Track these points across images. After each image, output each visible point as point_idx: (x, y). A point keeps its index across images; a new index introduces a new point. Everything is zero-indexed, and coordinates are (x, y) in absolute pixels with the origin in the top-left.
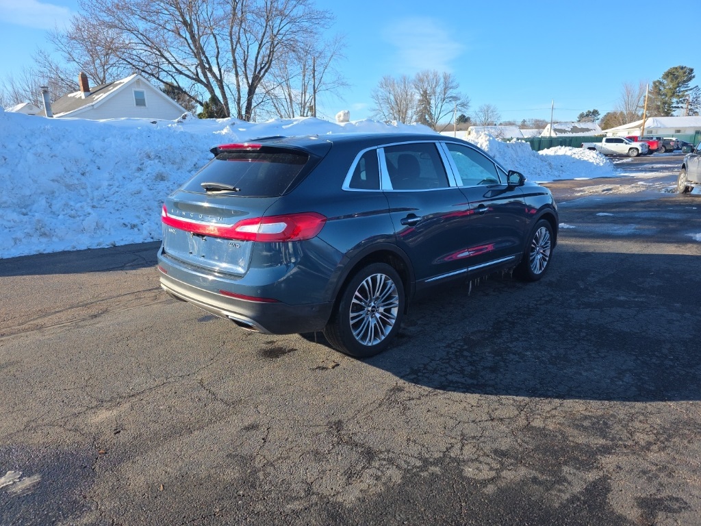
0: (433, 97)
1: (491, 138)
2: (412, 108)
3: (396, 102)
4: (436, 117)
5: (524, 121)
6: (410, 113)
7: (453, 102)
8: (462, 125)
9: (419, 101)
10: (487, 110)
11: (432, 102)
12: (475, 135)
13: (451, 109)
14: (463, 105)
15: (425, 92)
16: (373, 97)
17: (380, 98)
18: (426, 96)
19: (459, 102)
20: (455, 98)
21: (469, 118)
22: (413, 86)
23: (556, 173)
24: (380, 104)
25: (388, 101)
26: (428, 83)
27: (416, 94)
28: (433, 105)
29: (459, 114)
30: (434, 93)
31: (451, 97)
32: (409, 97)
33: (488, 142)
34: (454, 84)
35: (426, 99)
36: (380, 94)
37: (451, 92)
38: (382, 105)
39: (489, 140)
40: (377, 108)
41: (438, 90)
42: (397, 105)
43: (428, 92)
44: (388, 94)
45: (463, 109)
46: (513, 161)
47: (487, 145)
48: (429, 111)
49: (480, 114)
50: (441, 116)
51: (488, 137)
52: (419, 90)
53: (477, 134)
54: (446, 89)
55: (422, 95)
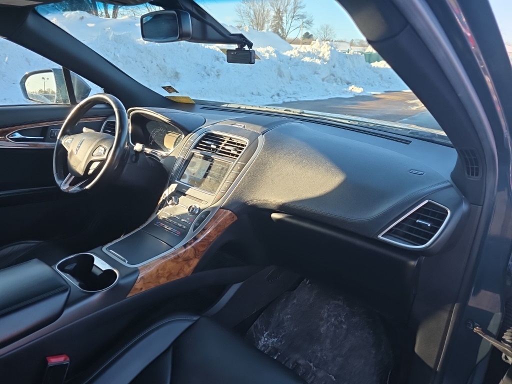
0: (285, 15)
1: (333, 48)
2: (268, 22)
3: (255, 16)
4: (286, 31)
5: (352, 40)
6: (266, 25)
7: (301, 20)
8: (307, 40)
9: (274, 17)
10: (326, 29)
11: (284, 18)
12: (319, 45)
13: (299, 25)
14: (309, 23)
15: (279, 10)
16: (237, 11)
17: (242, 11)
18: (279, 13)
19: (305, 20)
20: (303, 17)
21: (311, 35)
22: (269, 4)
23: (387, 85)
24: (242, 17)
25: (248, 15)
26: (282, 2)
27: (272, 11)
28: (284, 21)
29: (305, 31)
30: (286, 11)
31: (298, 15)
32: (265, 13)
33: (330, 52)
34: (302, 5)
35: (279, 16)
36: (242, 8)
37: (300, 12)
38: (244, 18)
39: (331, 50)
40: (240, 20)
41: (290, 8)
42: (256, 18)
43: (281, 10)
44: (249, 9)
45: (308, 26)
46: (350, 72)
47: (329, 55)
48: (281, 26)
49: (321, 31)
50: (291, 30)
51: (330, 47)
52: (273, 7)
53: (321, 44)
54: (295, 8)
55: (276, 13)
